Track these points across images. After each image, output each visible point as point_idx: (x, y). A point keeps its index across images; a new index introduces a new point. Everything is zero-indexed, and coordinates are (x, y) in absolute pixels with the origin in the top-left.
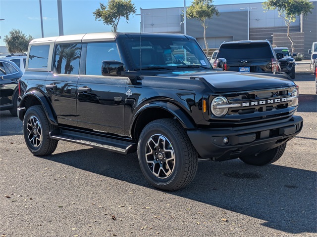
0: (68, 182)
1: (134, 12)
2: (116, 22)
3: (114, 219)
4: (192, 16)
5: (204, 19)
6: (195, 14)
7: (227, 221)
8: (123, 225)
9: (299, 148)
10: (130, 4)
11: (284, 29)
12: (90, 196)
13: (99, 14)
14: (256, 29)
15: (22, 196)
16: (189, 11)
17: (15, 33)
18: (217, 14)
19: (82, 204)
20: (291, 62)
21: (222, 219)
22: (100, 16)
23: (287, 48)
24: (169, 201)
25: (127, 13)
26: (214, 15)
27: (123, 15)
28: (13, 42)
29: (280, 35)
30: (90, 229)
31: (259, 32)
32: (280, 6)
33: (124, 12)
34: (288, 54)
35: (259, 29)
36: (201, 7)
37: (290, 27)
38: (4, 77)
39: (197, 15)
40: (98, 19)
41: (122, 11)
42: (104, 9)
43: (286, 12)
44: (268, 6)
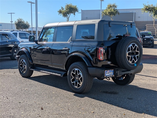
0: (27, 91)
1: (78, 11)
2: (68, 16)
3: (42, 109)
4: (106, 14)
5: (112, 16)
6: (107, 13)
7: (94, 113)
8: (45, 112)
9: (142, 81)
10: (76, 8)
11: (152, 22)
12: (35, 98)
13: (60, 12)
14: (138, 22)
15: (4, 97)
16: (105, 12)
17: (19, 20)
18: (118, 14)
19: (30, 102)
20: (152, 39)
21: (92, 112)
22: (61, 13)
23: (151, 32)
24: (71, 102)
25: (74, 12)
26: (117, 14)
27: (72, 13)
28: (18, 24)
29: (150, 25)
30: (30, 113)
31: (140, 23)
32: (150, 11)
33: (73, 11)
34: (151, 35)
35: (140, 22)
36: (111, 10)
37: (155, 21)
38: (8, 41)
39: (108, 14)
40: (60, 14)
41: (72, 11)
42: (63, 9)
43: (153, 14)
44: (144, 10)
